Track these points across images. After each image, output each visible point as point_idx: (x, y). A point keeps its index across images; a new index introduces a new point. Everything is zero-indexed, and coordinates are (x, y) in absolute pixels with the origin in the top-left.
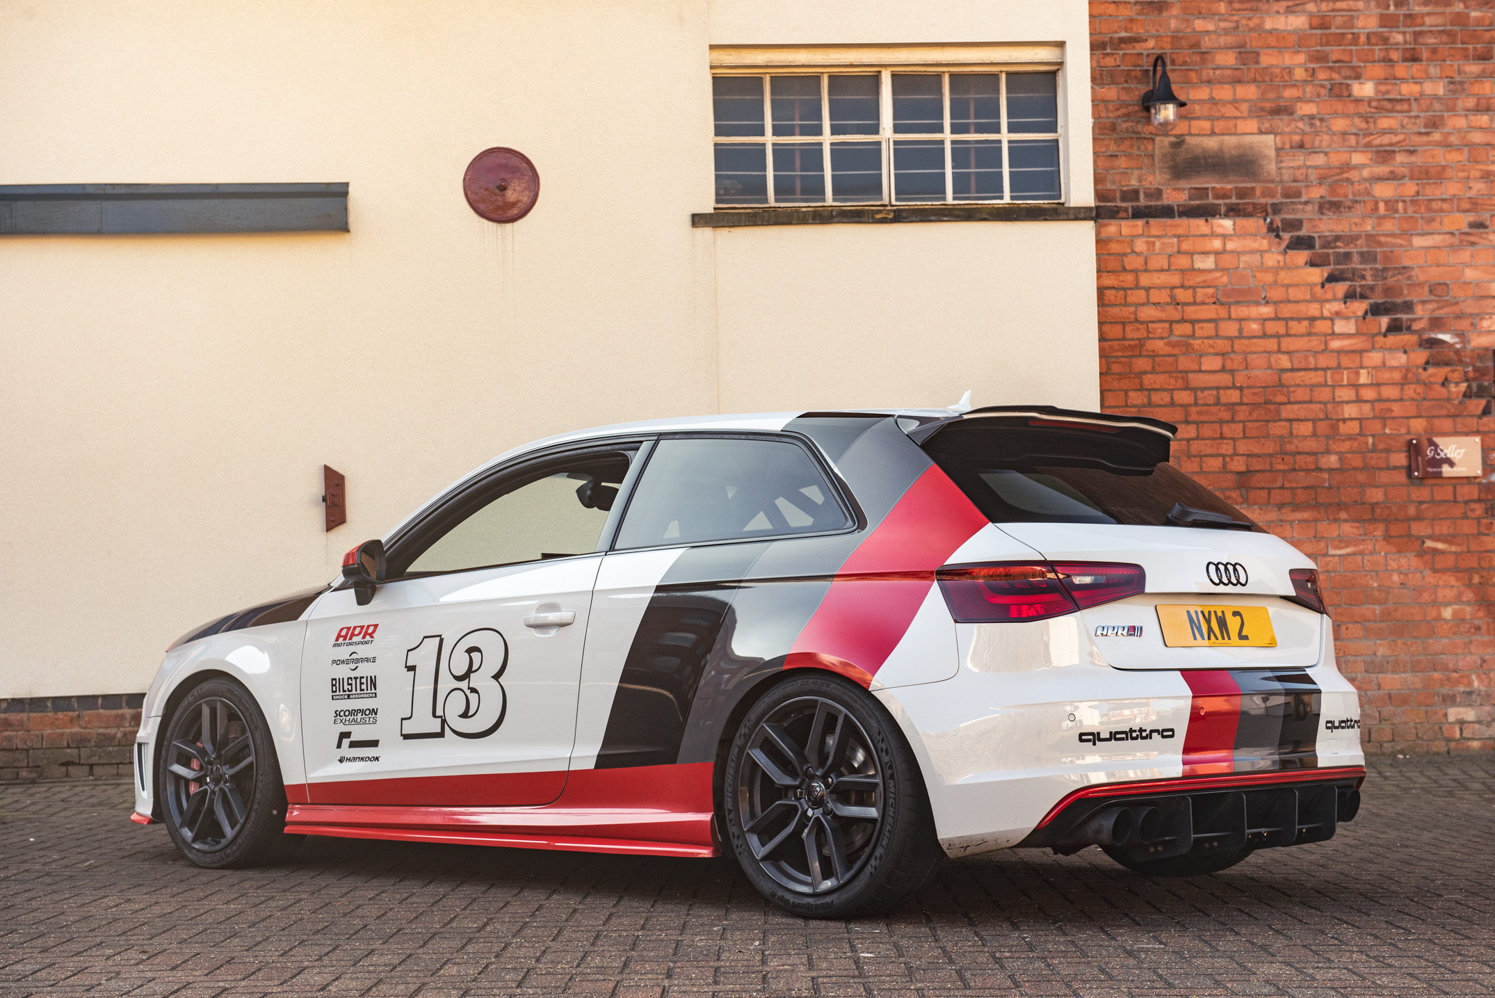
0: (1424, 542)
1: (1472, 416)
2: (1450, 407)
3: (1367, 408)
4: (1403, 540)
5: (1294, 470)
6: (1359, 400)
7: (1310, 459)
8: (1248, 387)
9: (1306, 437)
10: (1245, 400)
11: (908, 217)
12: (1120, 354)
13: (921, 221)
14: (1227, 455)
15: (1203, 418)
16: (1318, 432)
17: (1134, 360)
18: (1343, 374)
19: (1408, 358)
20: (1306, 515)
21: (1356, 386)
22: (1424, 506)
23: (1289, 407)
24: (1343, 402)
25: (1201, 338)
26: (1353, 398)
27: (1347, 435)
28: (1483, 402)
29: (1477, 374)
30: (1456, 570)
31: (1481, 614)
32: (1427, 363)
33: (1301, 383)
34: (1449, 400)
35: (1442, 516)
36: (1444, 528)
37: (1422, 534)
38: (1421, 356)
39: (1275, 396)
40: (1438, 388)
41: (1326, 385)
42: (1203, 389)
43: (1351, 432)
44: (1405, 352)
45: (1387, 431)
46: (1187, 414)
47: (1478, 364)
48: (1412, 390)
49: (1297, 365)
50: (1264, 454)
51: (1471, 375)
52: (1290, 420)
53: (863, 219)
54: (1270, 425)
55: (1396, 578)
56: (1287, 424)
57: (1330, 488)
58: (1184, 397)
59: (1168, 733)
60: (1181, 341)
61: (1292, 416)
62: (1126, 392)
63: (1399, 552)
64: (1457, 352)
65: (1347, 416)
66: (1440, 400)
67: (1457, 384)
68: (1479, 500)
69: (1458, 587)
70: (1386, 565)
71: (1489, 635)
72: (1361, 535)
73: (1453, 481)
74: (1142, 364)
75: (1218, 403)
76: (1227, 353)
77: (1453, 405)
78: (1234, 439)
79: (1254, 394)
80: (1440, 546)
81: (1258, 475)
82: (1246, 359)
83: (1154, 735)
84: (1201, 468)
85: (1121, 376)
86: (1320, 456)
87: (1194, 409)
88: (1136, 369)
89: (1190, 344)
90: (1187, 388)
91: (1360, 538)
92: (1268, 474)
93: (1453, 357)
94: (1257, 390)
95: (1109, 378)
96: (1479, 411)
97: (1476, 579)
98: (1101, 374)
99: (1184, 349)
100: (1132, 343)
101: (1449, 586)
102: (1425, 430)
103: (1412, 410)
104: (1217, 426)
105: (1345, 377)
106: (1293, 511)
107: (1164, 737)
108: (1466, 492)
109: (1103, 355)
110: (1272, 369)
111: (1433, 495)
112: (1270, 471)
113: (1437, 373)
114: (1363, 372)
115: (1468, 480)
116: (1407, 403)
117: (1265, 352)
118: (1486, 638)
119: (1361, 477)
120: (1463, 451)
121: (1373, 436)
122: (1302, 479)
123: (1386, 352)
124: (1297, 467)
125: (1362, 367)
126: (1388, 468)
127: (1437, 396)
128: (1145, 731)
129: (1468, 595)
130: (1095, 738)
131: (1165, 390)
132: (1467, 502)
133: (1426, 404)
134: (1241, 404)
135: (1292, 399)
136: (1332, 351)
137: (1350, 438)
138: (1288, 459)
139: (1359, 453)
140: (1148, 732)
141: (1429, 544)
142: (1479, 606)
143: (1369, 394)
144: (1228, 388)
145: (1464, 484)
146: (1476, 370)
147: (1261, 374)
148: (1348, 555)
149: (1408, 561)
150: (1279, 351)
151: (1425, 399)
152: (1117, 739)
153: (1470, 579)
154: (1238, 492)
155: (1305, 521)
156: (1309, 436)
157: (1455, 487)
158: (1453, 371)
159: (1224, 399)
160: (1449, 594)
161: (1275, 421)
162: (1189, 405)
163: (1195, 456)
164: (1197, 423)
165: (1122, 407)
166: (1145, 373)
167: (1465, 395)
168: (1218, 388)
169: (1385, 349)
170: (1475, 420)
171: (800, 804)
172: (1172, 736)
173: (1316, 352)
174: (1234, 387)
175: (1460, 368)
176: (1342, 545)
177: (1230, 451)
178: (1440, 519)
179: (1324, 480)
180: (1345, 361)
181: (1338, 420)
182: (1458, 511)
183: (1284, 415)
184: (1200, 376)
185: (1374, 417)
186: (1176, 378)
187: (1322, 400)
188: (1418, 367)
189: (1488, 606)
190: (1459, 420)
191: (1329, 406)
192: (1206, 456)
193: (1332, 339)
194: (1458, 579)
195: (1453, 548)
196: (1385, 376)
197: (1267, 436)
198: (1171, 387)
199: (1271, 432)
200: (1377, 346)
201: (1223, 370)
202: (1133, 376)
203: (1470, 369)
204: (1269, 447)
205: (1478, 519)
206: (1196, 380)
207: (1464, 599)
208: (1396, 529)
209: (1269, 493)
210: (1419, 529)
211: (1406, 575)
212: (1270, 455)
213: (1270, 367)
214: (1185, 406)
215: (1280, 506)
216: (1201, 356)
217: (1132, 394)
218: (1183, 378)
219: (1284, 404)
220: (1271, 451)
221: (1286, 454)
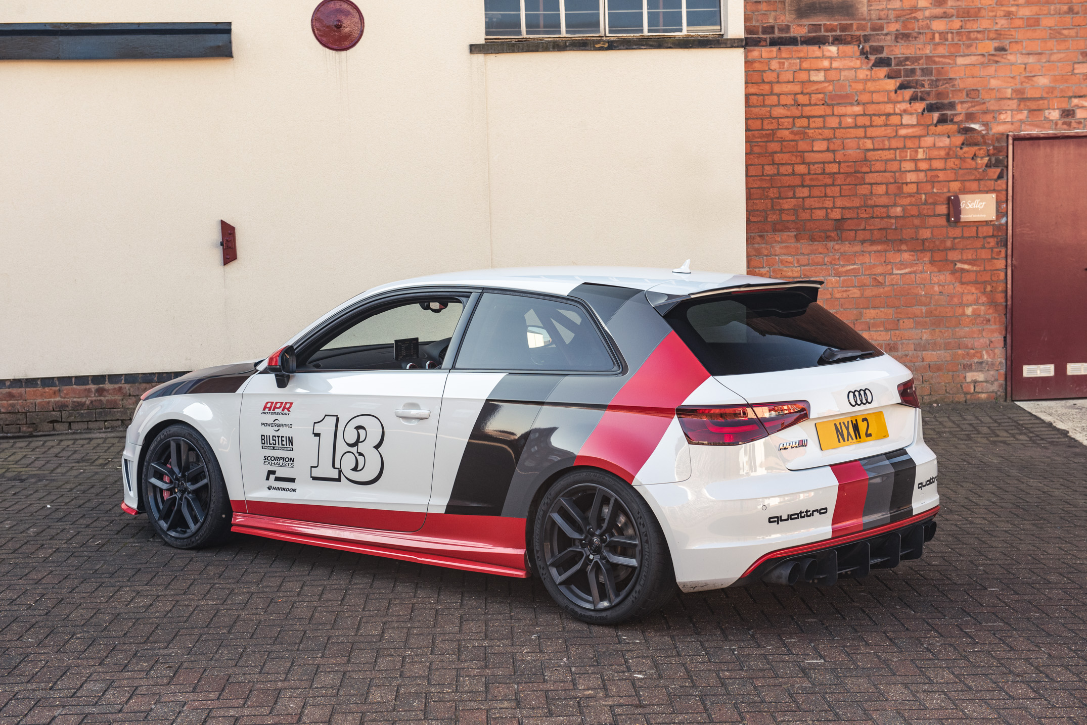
0: (956, 264)
1: (991, 180)
2: (977, 173)
3: (922, 175)
4: (942, 262)
5: (873, 217)
6: (917, 170)
7: (883, 210)
8: (844, 162)
9: (881, 195)
10: (842, 171)
11: (618, 47)
12: (759, 140)
13: (627, 49)
14: (829, 208)
15: (813, 183)
16: (890, 192)
17: (768, 144)
18: (907, 152)
19: (950, 141)
20: (879, 248)
21: (915, 160)
22: (957, 241)
23: (870, 175)
24: (906, 171)
25: (814, 128)
26: (913, 168)
27: (908, 193)
28: (998, 170)
29: (995, 151)
30: (976, 282)
31: (991, 311)
32: (963, 144)
33: (879, 159)
34: (976, 169)
35: (968, 247)
36: (969, 255)
37: (955, 259)
38: (959, 139)
39: (862, 167)
40: (969, 161)
41: (896, 160)
42: (814, 164)
43: (911, 191)
44: (949, 137)
45: (935, 191)
46: (803, 180)
47: (997, 145)
48: (952, 163)
49: (877, 146)
50: (853, 207)
51: (991, 152)
52: (871, 184)
53: (587, 48)
54: (858, 187)
55: (936, 288)
56: (869, 186)
57: (896, 229)
58: (801, 169)
59: (823, 511)
60: (801, 131)
61: (873, 181)
62: (763, 166)
63: (939, 271)
64: (983, 136)
65: (908, 180)
66: (970, 169)
67: (982, 158)
68: (993, 236)
69: (977, 294)
70: (931, 280)
71: (995, 324)
72: (915, 260)
73: (977, 224)
74: (774, 146)
75: (823, 173)
76: (831, 139)
77: (979, 173)
78: (833, 197)
79: (848, 166)
80: (966, 267)
81: (849, 222)
82: (843, 143)
83: (815, 513)
84: (811, 217)
85: (760, 155)
86: (890, 207)
87: (808, 177)
88: (770, 150)
89: (806, 133)
90: (803, 163)
91: (914, 262)
92: (855, 220)
93: (980, 139)
94: (850, 164)
95: (751, 157)
96: (996, 177)
97: (989, 288)
98: (746, 154)
99: (802, 136)
100: (768, 132)
101: (971, 293)
102: (959, 190)
103: (951, 176)
104: (823, 189)
105: (908, 154)
106: (871, 245)
107: (821, 513)
108: (985, 231)
109: (748, 140)
110: (860, 149)
111: (963, 233)
112: (857, 218)
113: (969, 151)
114: (920, 150)
115: (986, 223)
116: (949, 171)
117: (856, 137)
118: (994, 327)
119: (917, 222)
120: (984, 203)
121: (925, 194)
122: (878, 223)
123: (936, 137)
124: (875, 215)
125: (920, 148)
126: (934, 215)
127: (968, 166)
128: (810, 511)
129: (984, 299)
130: (779, 519)
131: (789, 164)
132: (985, 238)
133: (961, 172)
134: (839, 173)
135: (873, 170)
136: (901, 136)
137: (910, 195)
138: (869, 210)
139: (915, 205)
140: (811, 512)
141: (959, 265)
142: (990, 306)
143: (923, 166)
144: (831, 162)
145: (984, 226)
146: (995, 148)
147: (852, 153)
148: (906, 274)
149: (945, 277)
150: (865, 137)
151: (960, 168)
152: (792, 519)
153: (985, 289)
154: (835, 232)
155: (878, 251)
156: (883, 195)
157: (977, 228)
158: (980, 149)
159: (827, 170)
160: (971, 298)
161: (861, 185)
162: (805, 174)
163: (807, 209)
164: (809, 186)
165: (760, 176)
166: (776, 152)
167: (986, 166)
168: (824, 163)
169: (935, 135)
170: (992, 182)
171: (585, 551)
172: (826, 512)
173: (890, 138)
174: (835, 162)
175: (984, 147)
176: (902, 267)
177: (831, 205)
178: (967, 249)
179: (892, 224)
180: (909, 144)
181: (903, 183)
182: (978, 244)
183: (867, 181)
184: (812, 154)
185: (926, 182)
186: (796, 156)
187: (893, 170)
188: (957, 147)
189: (995, 306)
190: (982, 182)
191: (897, 174)
192: (815, 209)
193: (900, 129)
194: (977, 289)
195: (975, 268)
196: (935, 153)
197: (855, 195)
198: (793, 162)
199: (858, 192)
200: (930, 133)
201: (828, 150)
202: (767, 155)
203: (991, 148)
204: (857, 202)
205: (992, 249)
206: (810, 157)
207: (981, 301)
208: (938, 256)
209: (856, 234)
210: (953, 255)
211: (943, 286)
212: (857, 208)
213: (859, 148)
214: (802, 175)
215: (863, 242)
216: (813, 141)
217: (767, 167)
218: (801, 157)
219: (868, 173)
220: (858, 205)
221: (867, 206)
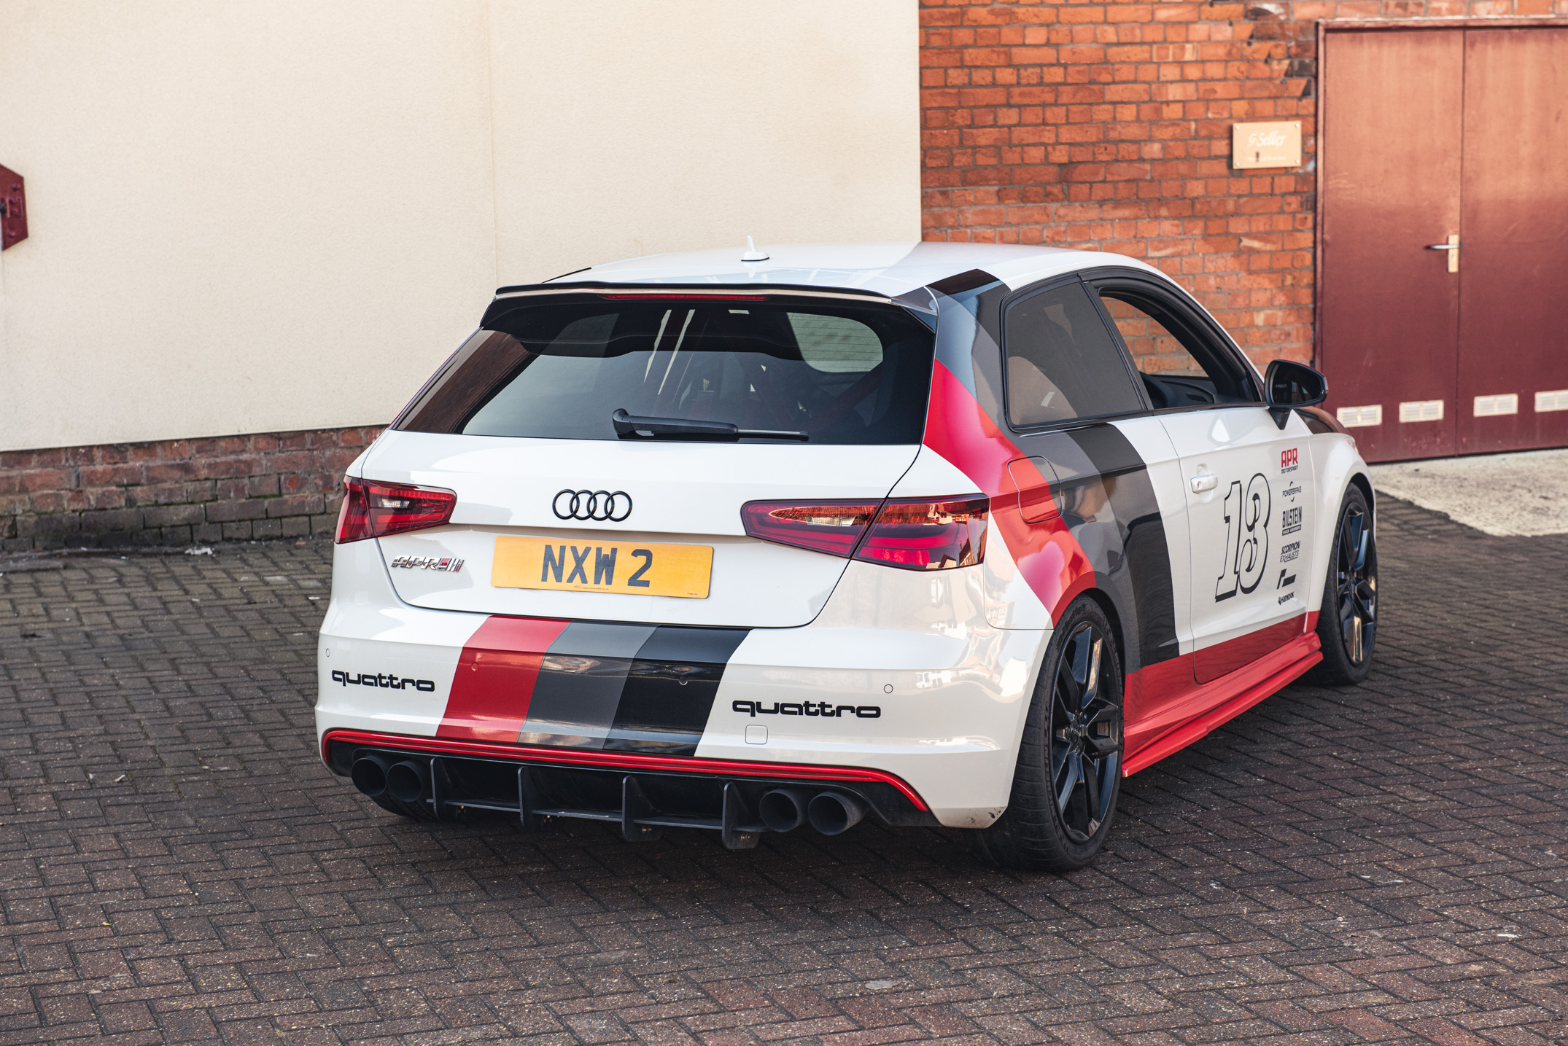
0: (1241, 241)
1: (1292, 97)
2: (1271, 87)
3: (1191, 88)
4: (1221, 239)
5: (1117, 161)
6: (1184, 80)
7: (1133, 148)
8: (1074, 64)
9: (1129, 122)
10: (1070, 80)
12: (940, 24)
14: (1049, 144)
15: (1026, 101)
16: (1142, 117)
17: (955, 31)
18: (1168, 48)
19: (1233, 31)
20: (1126, 212)
21: (1181, 64)
22: (1243, 200)
23: (1113, 87)
24: (1167, 82)
25: (1025, 5)
26: (1178, 77)
27: (1170, 119)
28: (1303, 82)
29: (1299, 50)
30: (1271, 271)
31: (1292, 319)
32: (1252, 37)
33: (1127, 60)
34: (1271, 79)
35: (1260, 211)
36: (1260, 225)
37: (1240, 231)
38: (1246, 28)
39: (1100, 74)
40: (1261, 65)
41: (1151, 62)
42: (1026, 66)
43: (1173, 116)
44: (1231, 24)
45: (1210, 115)
46: (1009, 96)
47: (1301, 39)
48: (1235, 68)
49: (1123, 39)
50: (1086, 142)
51: (1293, 51)
52: (1114, 103)
54: (1095, 108)
55: (1212, 282)
56: (1110, 107)
57: (1152, 181)
58: (1006, 76)
60: (1005, 9)
61: (1116, 98)
62: (946, 69)
63: (1216, 252)
64: (1281, 24)
65: (1171, 98)
66: (1262, 79)
67: (1280, 60)
68: (1295, 193)
69: (1271, 290)
70: (1204, 267)
71: (1298, 340)
72: (1180, 234)
73: (1272, 172)
74: (963, 36)
75: (1041, 83)
76: (1052, 24)
77: (1275, 86)
78: (1056, 125)
79: (1079, 72)
80: (1256, 244)
81: (1081, 167)
82: (1071, 31)
84: (1022, 159)
85: (942, 50)
86: (1143, 144)
87: (1016, 91)
88: (957, 42)
89: (1014, 13)
90: (1009, 66)
91: (1180, 237)
92: (1090, 165)
93: (1277, 30)
94: (1082, 68)
95: (928, 53)
96: (1299, 93)
97: (1289, 280)
98: (921, 48)
99: (1008, 17)
100: (953, 10)
101: (1263, 288)
102: (1246, 114)
103: (1234, 90)
104: (1039, 110)
105: (1171, 53)
106: (1114, 208)
108: (1286, 184)
109: (924, 25)
110: (1097, 43)
111: (1251, 188)
112: (1093, 162)
113: (1261, 48)
114: (1189, 46)
115: (1286, 171)
116: (1231, 83)
117: (1091, 22)
118: (1295, 345)
119: (1183, 168)
120: (1283, 137)
121: (1196, 121)
122: (1124, 171)
123: (1212, 24)
124: (1120, 157)
125: (1187, 41)
126: (1210, 158)
127: (1259, 74)
129: (1281, 299)
131: (987, 67)
132: (1284, 195)
133: (1249, 84)
134: (1065, 84)
135: (1117, 79)
136: (1159, 22)
137: (1174, 123)
138: (1112, 148)
139: (1181, 141)
141: (1246, 242)
142: (1290, 310)
143: (1193, 73)
144: (1052, 65)
145: (1282, 175)
146: (1299, 45)
147: (1087, 50)
148: (1167, 257)
149: (1225, 262)
150: (1106, 22)
151: (1247, 78)
153: (1283, 281)
154: (1059, 186)
155: (1126, 219)
156: (1133, 122)
157: (1273, 179)
158: (1276, 46)
159: (1047, 79)
160: (1261, 297)
161: (1099, 104)
162: (1011, 85)
163: (1016, 146)
164: (1019, 106)
165: (941, 87)
166: (966, 46)
167: (1286, 74)
168: (1041, 66)
169: (1211, 20)
170: (1294, 102)
173: (1143, 24)
174: (1058, 64)
175: (1283, 43)
176: (1162, 246)
177: (1052, 141)
178: (1258, 214)
179: (1146, 172)
180: (1172, 34)
181: (1162, 103)
182: (1274, 205)
183: (1108, 97)
184: (1024, 50)
185: (1198, 100)
186: (999, 53)
187: (1147, 79)
188: (1242, 41)
189: (1298, 310)
190: (1280, 102)
191: (1154, 87)
192: (1028, 145)
193: (1159, 8)
194: (1271, 281)
195: (1269, 247)
196: (1211, 51)
197: (1090, 122)
198: (993, 64)
199: (1095, 117)
200: (1203, 16)
201: (1048, 44)
202: (953, 50)
203: (1293, 44)
204: (1092, 135)
205: (1293, 214)
206: (1020, 55)
207: (1277, 303)
208: (1215, 227)
209: (1091, 188)
210: (1237, 226)
211: (1222, 277)
212: (1094, 144)
213: (1095, 41)
214: (1008, 87)
215: (1102, 203)
216: (1025, 27)
217: (952, 72)
218: (1005, 53)
219: (1109, 84)
220: (1094, 139)
221: (1108, 142)
